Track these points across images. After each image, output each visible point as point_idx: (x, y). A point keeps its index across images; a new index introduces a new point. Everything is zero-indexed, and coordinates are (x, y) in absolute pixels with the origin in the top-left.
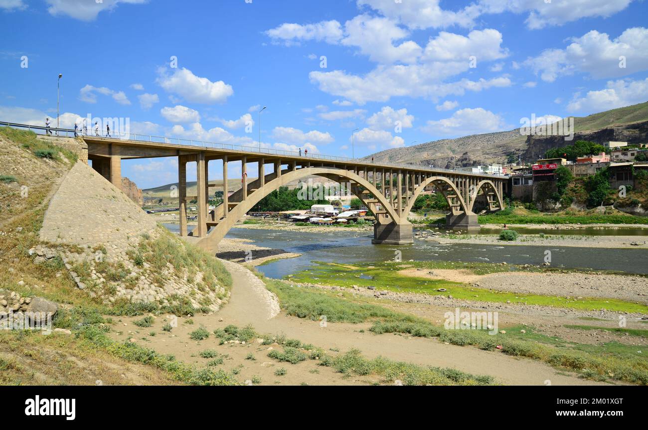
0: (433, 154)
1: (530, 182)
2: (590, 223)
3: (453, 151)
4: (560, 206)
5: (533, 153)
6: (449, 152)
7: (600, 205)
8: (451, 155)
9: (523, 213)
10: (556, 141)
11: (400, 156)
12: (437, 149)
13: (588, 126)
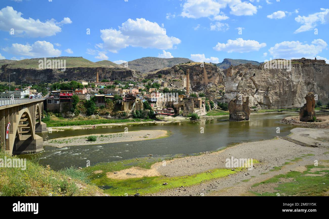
1: (58, 102)
4: (74, 115)
7: (93, 114)
9: (56, 119)
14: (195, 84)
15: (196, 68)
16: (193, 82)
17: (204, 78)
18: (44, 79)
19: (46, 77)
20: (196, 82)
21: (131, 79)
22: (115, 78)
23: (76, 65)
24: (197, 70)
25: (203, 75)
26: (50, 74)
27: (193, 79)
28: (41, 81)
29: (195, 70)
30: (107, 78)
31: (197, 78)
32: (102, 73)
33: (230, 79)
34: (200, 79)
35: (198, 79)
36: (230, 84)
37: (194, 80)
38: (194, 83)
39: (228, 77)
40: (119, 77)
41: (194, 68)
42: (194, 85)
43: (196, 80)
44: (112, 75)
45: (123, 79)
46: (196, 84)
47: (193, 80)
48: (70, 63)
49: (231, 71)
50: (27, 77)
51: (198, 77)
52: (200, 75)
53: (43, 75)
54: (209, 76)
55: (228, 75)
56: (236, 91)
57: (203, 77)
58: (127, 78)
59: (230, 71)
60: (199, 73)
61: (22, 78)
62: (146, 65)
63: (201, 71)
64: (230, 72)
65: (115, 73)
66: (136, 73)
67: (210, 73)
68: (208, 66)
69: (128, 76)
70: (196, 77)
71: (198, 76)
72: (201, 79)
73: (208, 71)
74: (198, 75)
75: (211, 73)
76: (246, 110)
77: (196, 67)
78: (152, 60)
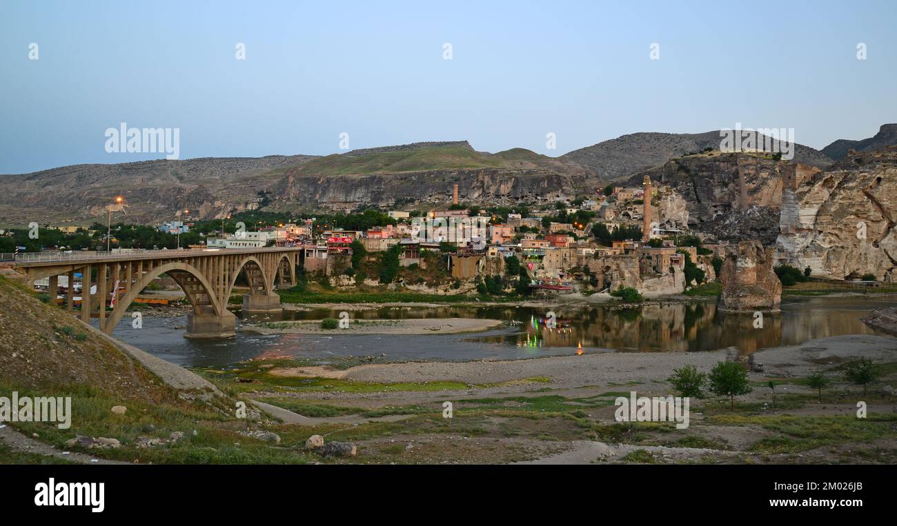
0: (150, 179)
1: (324, 255)
2: (384, 302)
3: (181, 179)
4: (355, 282)
5: (292, 195)
6: (174, 178)
7: (391, 282)
8: (178, 184)
9: (317, 289)
10: (319, 182)
11: (95, 177)
12: (156, 173)
13: (355, 169)
14: (718, 208)
15: (722, 164)
16: (714, 204)
17: (740, 192)
18: (364, 200)
19: (369, 195)
20: (722, 205)
21: (558, 196)
22: (520, 196)
23: (434, 164)
24: (723, 172)
25: (737, 185)
26: (376, 187)
27: (714, 196)
28: (358, 204)
29: (718, 171)
30: (503, 195)
31: (722, 192)
32: (490, 183)
33: (792, 197)
34: (730, 195)
35: (726, 194)
36: (793, 209)
37: (715, 198)
38: (715, 206)
39: (786, 190)
40: (530, 192)
41: (717, 166)
42: (716, 212)
43: (719, 199)
44: (514, 187)
45: (539, 198)
46: (721, 209)
47: (713, 198)
48: (423, 160)
49: (795, 175)
50: (331, 196)
51: (725, 189)
52: (731, 185)
53: (363, 190)
54: (752, 186)
55: (787, 186)
56: (811, 230)
57: (737, 190)
58: (549, 195)
59: (792, 174)
60: (729, 178)
61: (320, 197)
62: (631, 156)
63: (733, 174)
64: (792, 177)
65: (520, 184)
66: (573, 183)
67: (753, 179)
68: (750, 159)
69: (552, 191)
70: (720, 189)
71: (726, 187)
72: (732, 194)
73: (750, 174)
74: (726, 185)
75: (756, 179)
76: (764, 282)
77: (722, 162)
78: (648, 141)
